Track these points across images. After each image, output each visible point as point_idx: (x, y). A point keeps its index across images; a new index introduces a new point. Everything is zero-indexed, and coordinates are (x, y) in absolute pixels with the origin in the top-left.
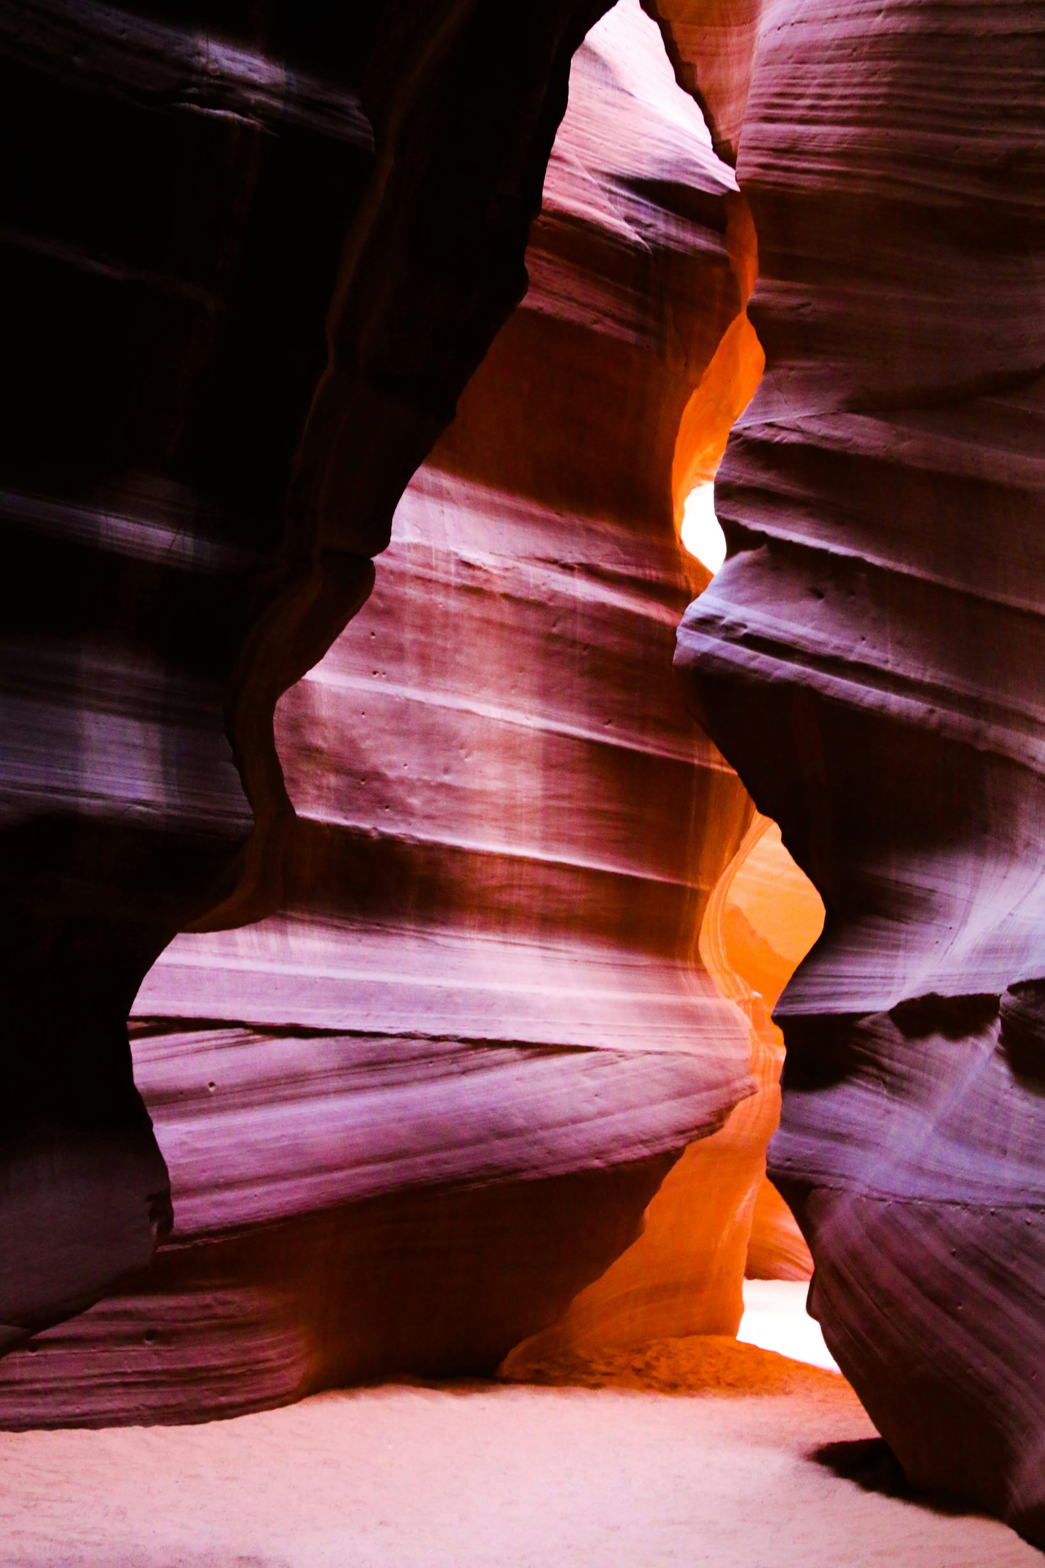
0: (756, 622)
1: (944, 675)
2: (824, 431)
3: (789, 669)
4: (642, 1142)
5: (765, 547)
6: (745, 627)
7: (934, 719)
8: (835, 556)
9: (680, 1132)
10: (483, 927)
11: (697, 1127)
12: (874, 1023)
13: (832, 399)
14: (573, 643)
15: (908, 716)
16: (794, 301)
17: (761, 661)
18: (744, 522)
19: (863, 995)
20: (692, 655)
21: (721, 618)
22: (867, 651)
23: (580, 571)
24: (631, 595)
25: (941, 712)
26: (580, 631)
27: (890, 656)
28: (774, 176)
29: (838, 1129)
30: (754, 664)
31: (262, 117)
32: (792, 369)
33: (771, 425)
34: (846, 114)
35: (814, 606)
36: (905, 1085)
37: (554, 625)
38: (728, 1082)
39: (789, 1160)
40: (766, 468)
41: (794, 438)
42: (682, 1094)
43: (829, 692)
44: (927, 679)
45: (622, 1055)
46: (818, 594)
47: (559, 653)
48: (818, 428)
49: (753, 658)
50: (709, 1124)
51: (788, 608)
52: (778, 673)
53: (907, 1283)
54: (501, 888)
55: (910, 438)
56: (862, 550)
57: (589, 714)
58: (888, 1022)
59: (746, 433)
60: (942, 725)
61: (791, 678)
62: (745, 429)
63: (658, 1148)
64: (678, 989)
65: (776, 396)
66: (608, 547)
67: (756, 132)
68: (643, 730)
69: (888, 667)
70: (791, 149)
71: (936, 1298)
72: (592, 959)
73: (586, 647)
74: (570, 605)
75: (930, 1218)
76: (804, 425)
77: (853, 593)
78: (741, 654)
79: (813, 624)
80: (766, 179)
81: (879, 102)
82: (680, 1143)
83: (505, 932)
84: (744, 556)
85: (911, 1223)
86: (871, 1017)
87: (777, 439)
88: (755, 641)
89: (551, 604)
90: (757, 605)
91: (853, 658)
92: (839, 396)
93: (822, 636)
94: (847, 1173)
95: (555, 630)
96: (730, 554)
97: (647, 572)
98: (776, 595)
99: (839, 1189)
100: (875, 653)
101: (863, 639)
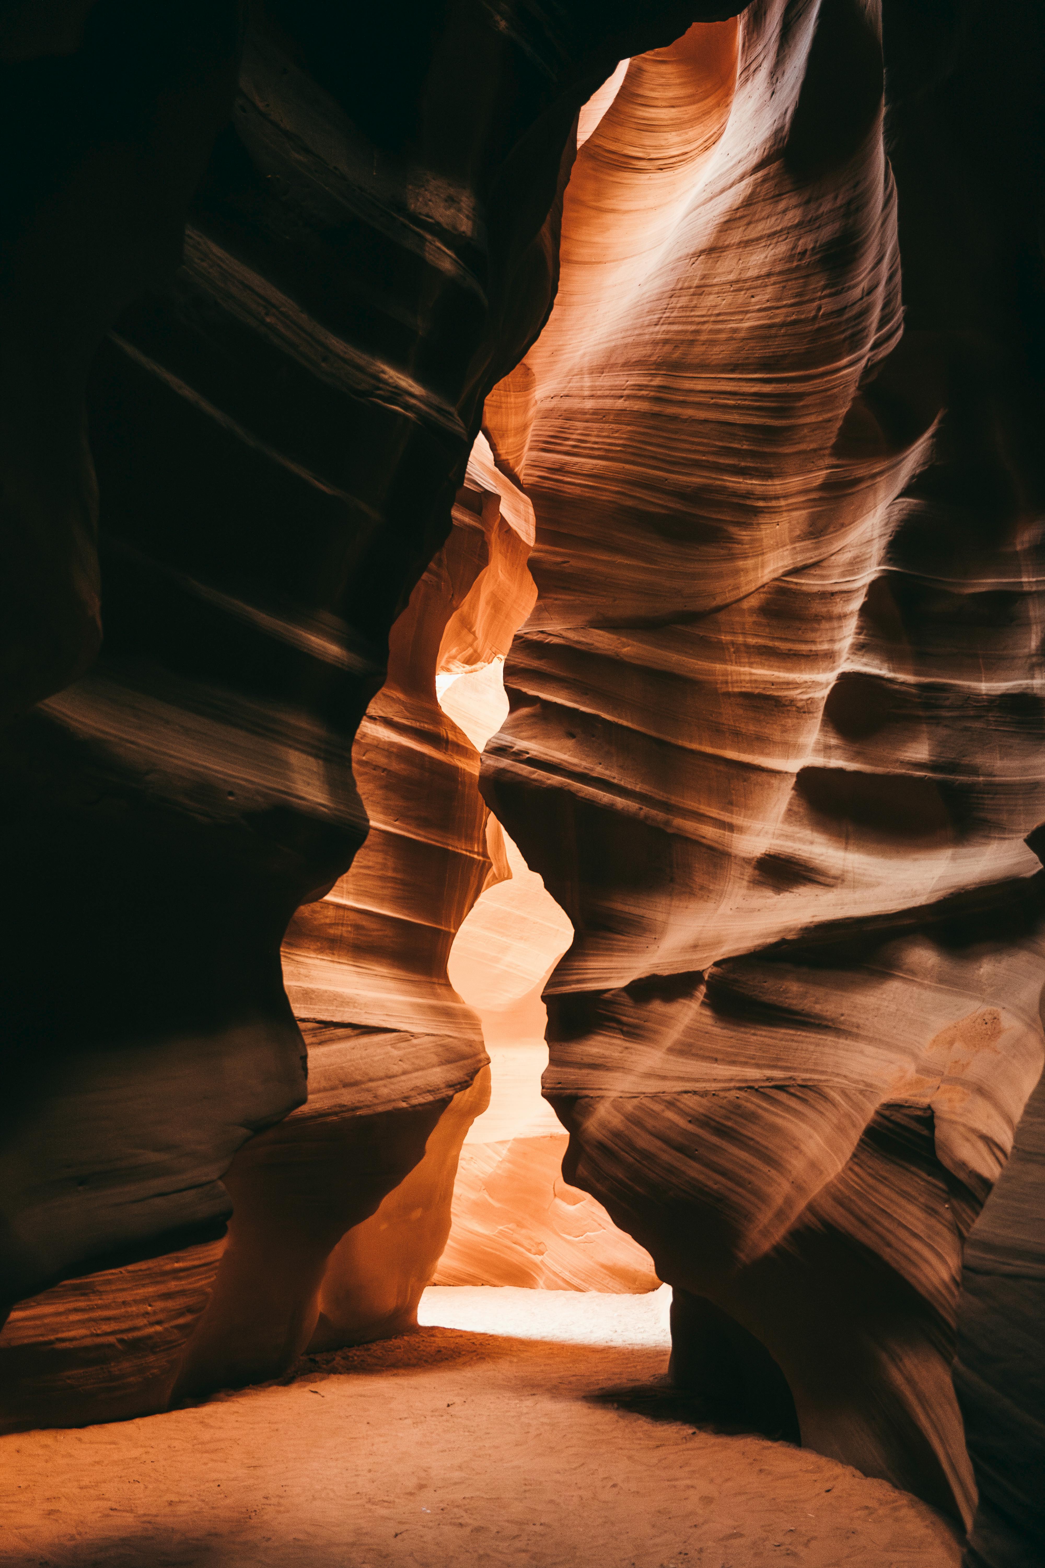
0: (534, 750)
1: (647, 788)
2: (576, 638)
3: (556, 780)
4: (429, 1091)
5: (538, 705)
6: (528, 753)
7: (642, 813)
8: (583, 713)
9: (450, 1085)
10: (320, 950)
11: (460, 1083)
12: (613, 995)
13: (580, 620)
14: (376, 767)
15: (628, 811)
16: (559, 559)
17: (539, 774)
18: (524, 690)
19: (607, 979)
20: (492, 770)
21: (512, 747)
22: (603, 771)
23: (380, 721)
24: (411, 738)
25: (646, 810)
26: (382, 760)
27: (616, 776)
28: (547, 484)
29: (593, 1062)
30: (534, 776)
31: (415, 413)
32: (556, 599)
33: (542, 632)
34: (597, 453)
35: (570, 743)
36: (637, 1031)
37: (364, 755)
38: (475, 1055)
39: (560, 1083)
40: (540, 658)
41: (556, 640)
42: (448, 1062)
43: (581, 794)
44: (638, 789)
45: (413, 1035)
46: (571, 735)
47: (366, 773)
48: (572, 635)
49: (534, 773)
50: (466, 1081)
51: (553, 743)
52: (549, 782)
53: (659, 1143)
54: (331, 925)
55: (629, 646)
56: (600, 710)
57: (385, 814)
58: (623, 994)
59: (528, 636)
60: (646, 817)
61: (557, 785)
62: (525, 633)
63: (439, 1096)
64: (436, 996)
65: (546, 615)
66: (397, 707)
67: (538, 457)
68: (419, 826)
69: (616, 781)
70: (560, 469)
71: (680, 1148)
72: (386, 975)
73: (384, 770)
74: (375, 743)
75: (671, 1105)
76: (564, 634)
77: (593, 736)
78: (525, 770)
79: (569, 754)
80: (544, 485)
81: (619, 449)
82: (451, 1093)
83: (333, 954)
84: (524, 711)
85: (657, 1107)
86: (612, 992)
87: (547, 641)
88: (534, 762)
89: (363, 741)
90: (534, 741)
91: (595, 775)
92: (587, 618)
93: (575, 761)
94: (603, 1087)
95: (364, 758)
96: (513, 709)
97: (422, 725)
98: (547, 736)
99: (598, 1097)
100: (607, 772)
101: (600, 764)
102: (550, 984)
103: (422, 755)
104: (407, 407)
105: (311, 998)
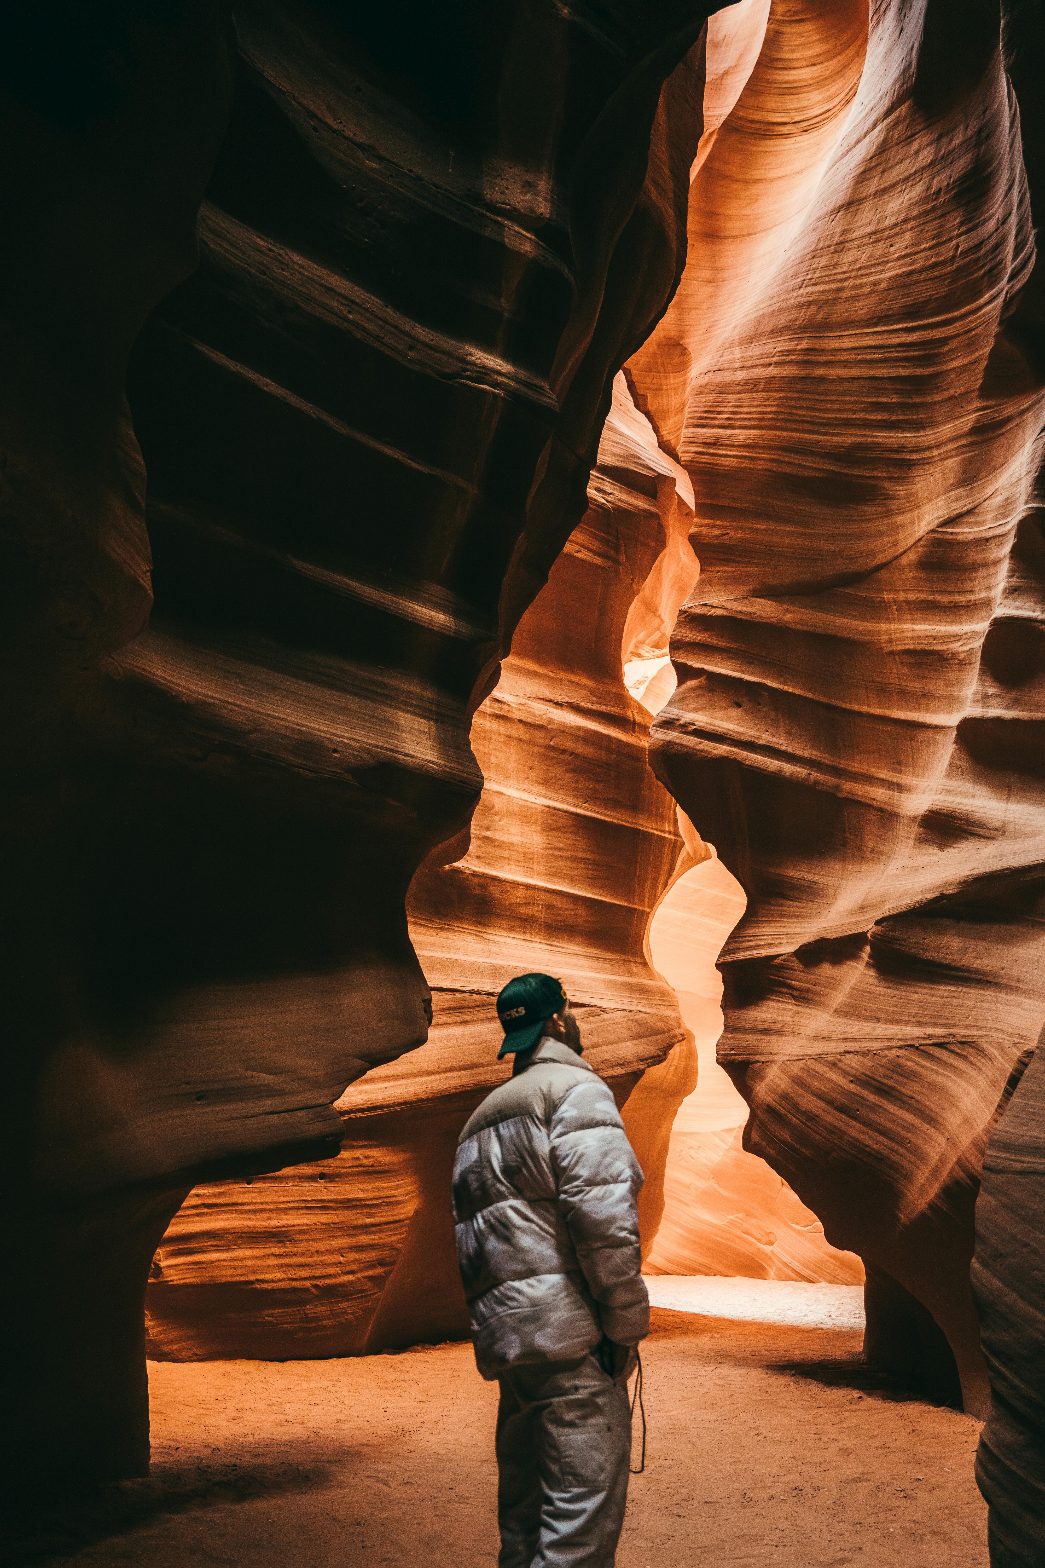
0: (701, 722)
1: (815, 753)
2: (739, 609)
3: (722, 749)
4: (619, 1065)
5: (703, 678)
6: (694, 725)
7: (811, 778)
8: (748, 682)
9: (642, 1060)
10: (512, 929)
11: (652, 1058)
12: (784, 960)
13: (742, 590)
14: (564, 752)
15: (796, 776)
16: (719, 532)
17: (706, 745)
18: (690, 663)
19: (778, 945)
20: (661, 743)
21: (678, 720)
22: (770, 738)
23: (567, 707)
24: (599, 722)
25: (815, 774)
26: (568, 744)
27: (784, 742)
28: (705, 458)
29: (765, 1027)
30: (700, 747)
31: (503, 389)
32: (718, 572)
33: (706, 605)
34: (749, 423)
35: (736, 712)
36: (808, 996)
37: (551, 741)
38: (668, 1031)
39: (733, 1049)
40: (704, 630)
41: (720, 612)
42: (640, 1036)
43: (747, 763)
44: (806, 755)
45: (604, 1010)
46: (738, 705)
47: (554, 758)
48: (736, 606)
49: (700, 743)
50: (659, 1056)
51: (720, 713)
52: (716, 752)
53: (822, 1104)
54: (522, 905)
55: (791, 613)
56: (764, 679)
57: (574, 796)
58: (794, 959)
59: (692, 610)
60: (816, 782)
61: (725, 755)
62: (689, 608)
63: (629, 1070)
64: (631, 973)
65: (708, 588)
66: (584, 693)
67: (693, 433)
68: (607, 808)
69: (783, 748)
70: (715, 443)
71: (842, 1109)
72: (580, 953)
73: (572, 754)
74: (561, 728)
75: (834, 1065)
76: (727, 605)
77: (759, 704)
78: (691, 741)
79: (736, 722)
80: (701, 460)
81: (770, 416)
82: (642, 1067)
83: (524, 933)
84: (691, 683)
85: (821, 1069)
86: (782, 957)
87: (710, 613)
88: (701, 733)
89: (549, 727)
90: (700, 712)
91: (761, 742)
92: (749, 587)
93: (741, 729)
94: (773, 1052)
95: (552, 743)
96: (680, 683)
97: (608, 708)
98: (711, 707)
99: (768, 1062)
100: (775, 740)
101: (767, 731)
102: (725, 952)
103: (609, 737)
104: (495, 385)
105: (500, 974)
